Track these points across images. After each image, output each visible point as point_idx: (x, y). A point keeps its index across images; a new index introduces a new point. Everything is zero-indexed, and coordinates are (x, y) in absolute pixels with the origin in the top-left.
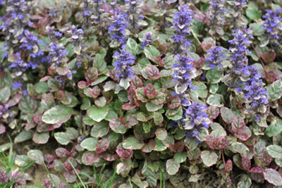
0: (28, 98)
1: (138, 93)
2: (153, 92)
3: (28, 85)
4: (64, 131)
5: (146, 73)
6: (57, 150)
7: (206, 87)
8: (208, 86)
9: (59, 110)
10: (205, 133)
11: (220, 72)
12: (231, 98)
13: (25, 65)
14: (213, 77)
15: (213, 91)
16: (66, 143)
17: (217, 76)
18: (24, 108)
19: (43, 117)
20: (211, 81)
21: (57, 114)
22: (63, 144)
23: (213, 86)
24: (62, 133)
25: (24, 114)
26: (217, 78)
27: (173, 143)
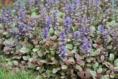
0: (19, 45)
1: (47, 43)
2: (52, 43)
3: (20, 41)
4: (26, 56)
5: (53, 38)
6: (22, 61)
7: (72, 46)
8: (74, 46)
9: (26, 49)
10: (66, 59)
11: (77, 42)
12: (80, 51)
13: (20, 33)
14: (75, 43)
15: (75, 48)
16: (26, 60)
17: (76, 43)
18: (17, 48)
19: (20, 50)
20: (75, 44)
21: (25, 50)
22: (25, 60)
23: (75, 47)
24: (25, 57)
25: (17, 50)
26: (76, 44)
27: (57, 63)
